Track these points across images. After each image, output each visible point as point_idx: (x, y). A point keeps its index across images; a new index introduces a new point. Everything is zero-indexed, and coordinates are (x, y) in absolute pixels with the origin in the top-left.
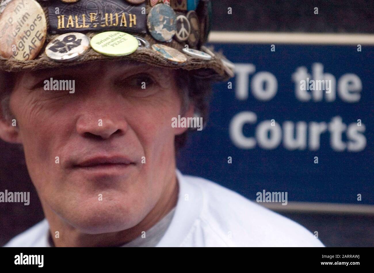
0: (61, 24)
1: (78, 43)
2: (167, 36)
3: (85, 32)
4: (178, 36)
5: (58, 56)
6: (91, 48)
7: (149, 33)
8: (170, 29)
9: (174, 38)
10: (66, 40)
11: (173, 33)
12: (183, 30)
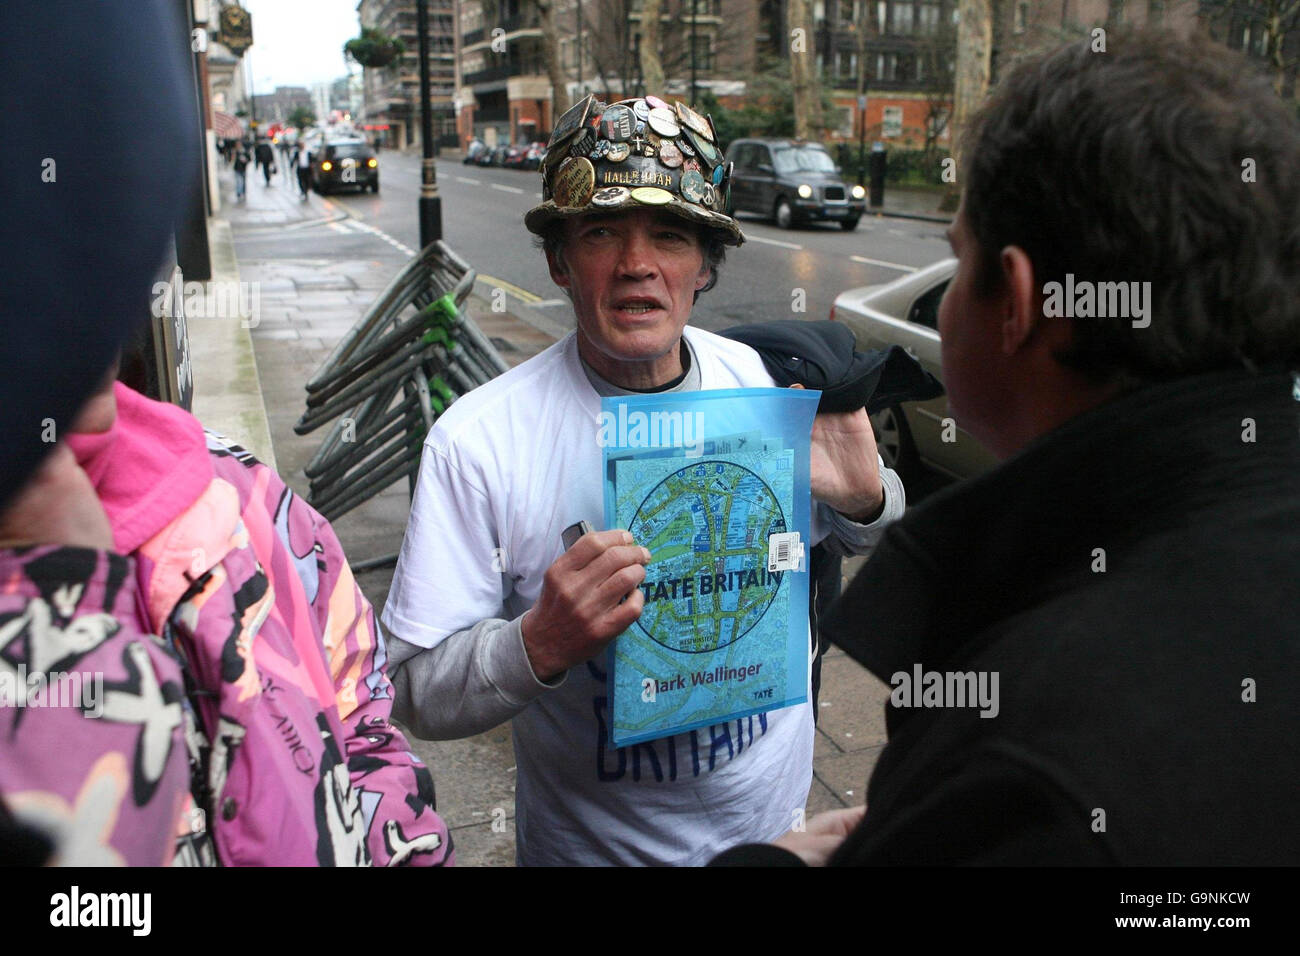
0: (607, 178)
1: (621, 193)
2: (696, 198)
3: (627, 186)
4: (705, 200)
5: (602, 202)
6: (632, 197)
7: (682, 194)
8: (699, 192)
9: (701, 201)
10: (610, 191)
11: (701, 196)
12: (709, 196)
